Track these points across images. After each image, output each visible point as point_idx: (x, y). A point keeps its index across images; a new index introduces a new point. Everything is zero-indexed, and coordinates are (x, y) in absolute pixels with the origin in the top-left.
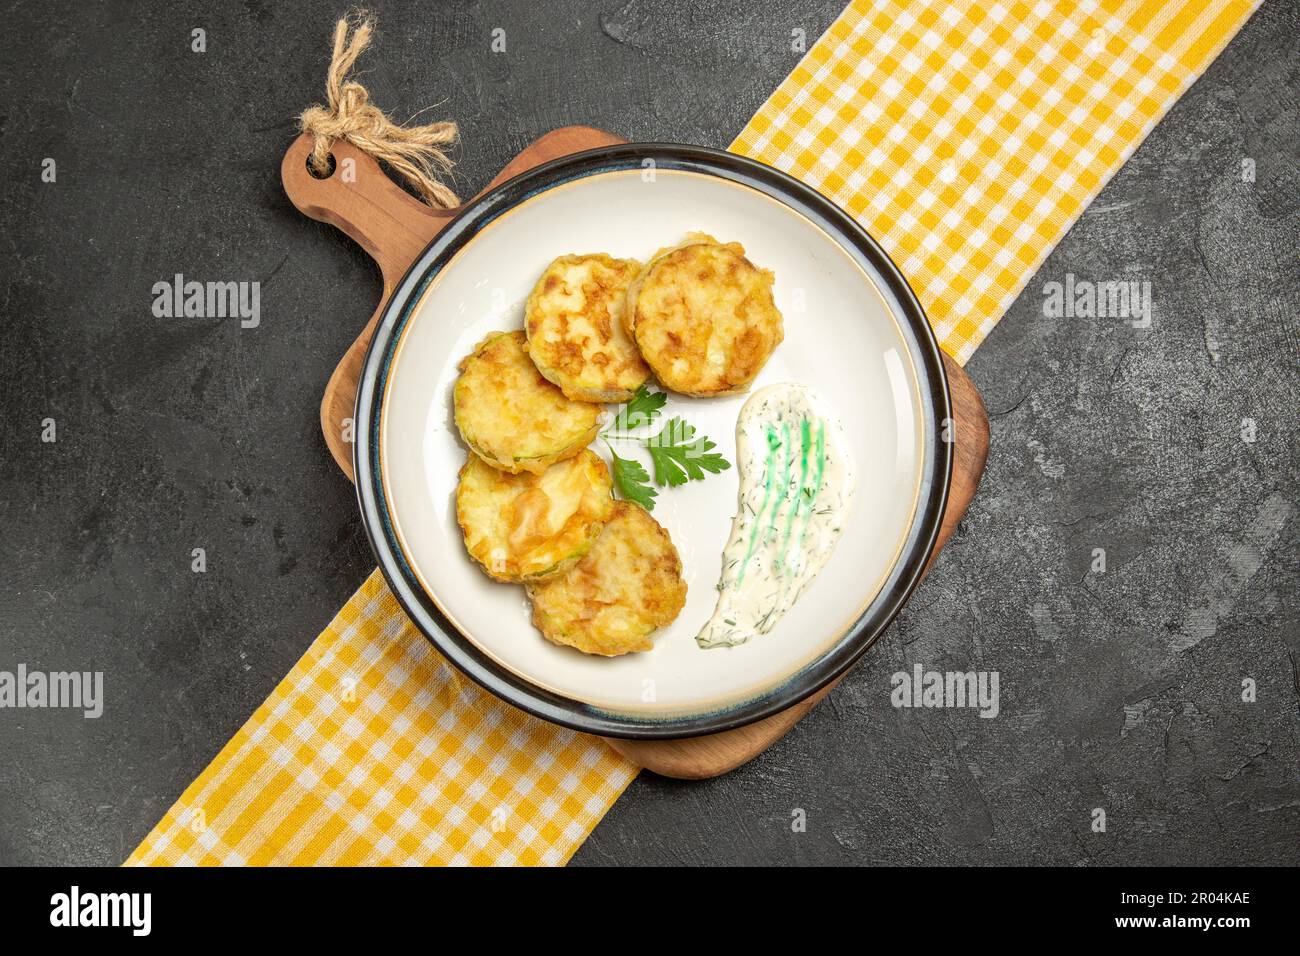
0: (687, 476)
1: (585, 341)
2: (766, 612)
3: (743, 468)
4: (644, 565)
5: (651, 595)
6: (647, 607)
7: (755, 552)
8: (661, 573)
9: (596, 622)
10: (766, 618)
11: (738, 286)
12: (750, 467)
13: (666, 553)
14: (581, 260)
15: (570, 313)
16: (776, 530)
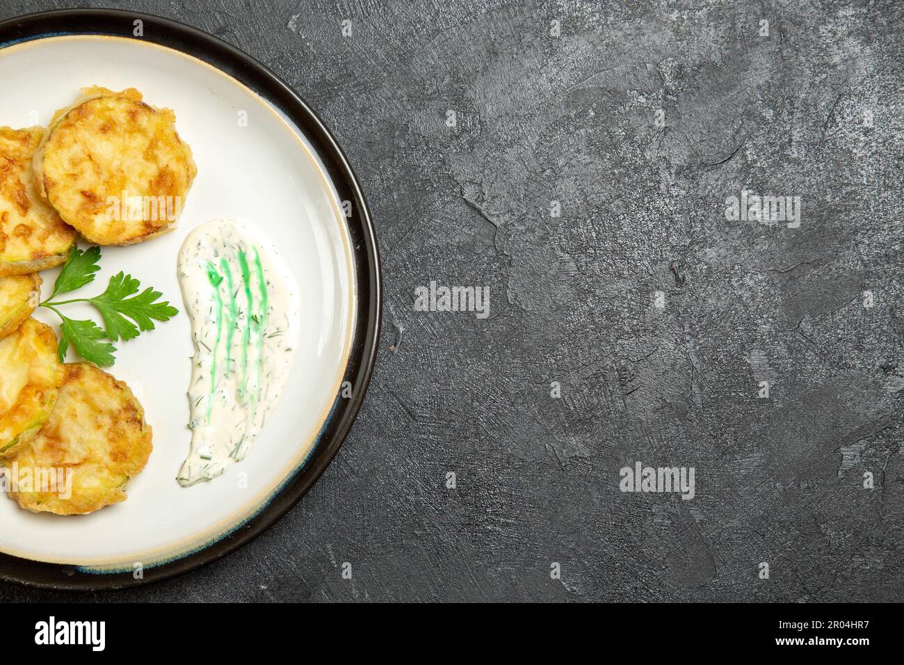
0: (138, 329)
1: (4, 216)
2: (238, 440)
3: (191, 309)
4: (106, 421)
5: (117, 447)
6: (115, 460)
7: (217, 387)
8: (123, 425)
10: (238, 446)
11: (142, 131)
12: (197, 306)
13: (125, 405)
16: (234, 360)
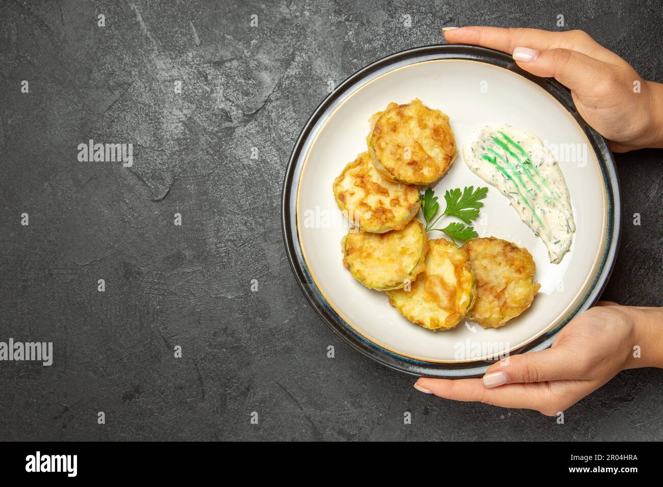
0: (476, 210)
1: (380, 202)
2: (566, 223)
3: (492, 182)
4: (500, 259)
5: (516, 267)
6: (520, 273)
7: (534, 207)
8: (511, 254)
9: (508, 301)
10: (568, 226)
11: (410, 118)
12: (495, 178)
13: (503, 245)
14: (343, 176)
15: (363, 199)
16: (532, 190)
